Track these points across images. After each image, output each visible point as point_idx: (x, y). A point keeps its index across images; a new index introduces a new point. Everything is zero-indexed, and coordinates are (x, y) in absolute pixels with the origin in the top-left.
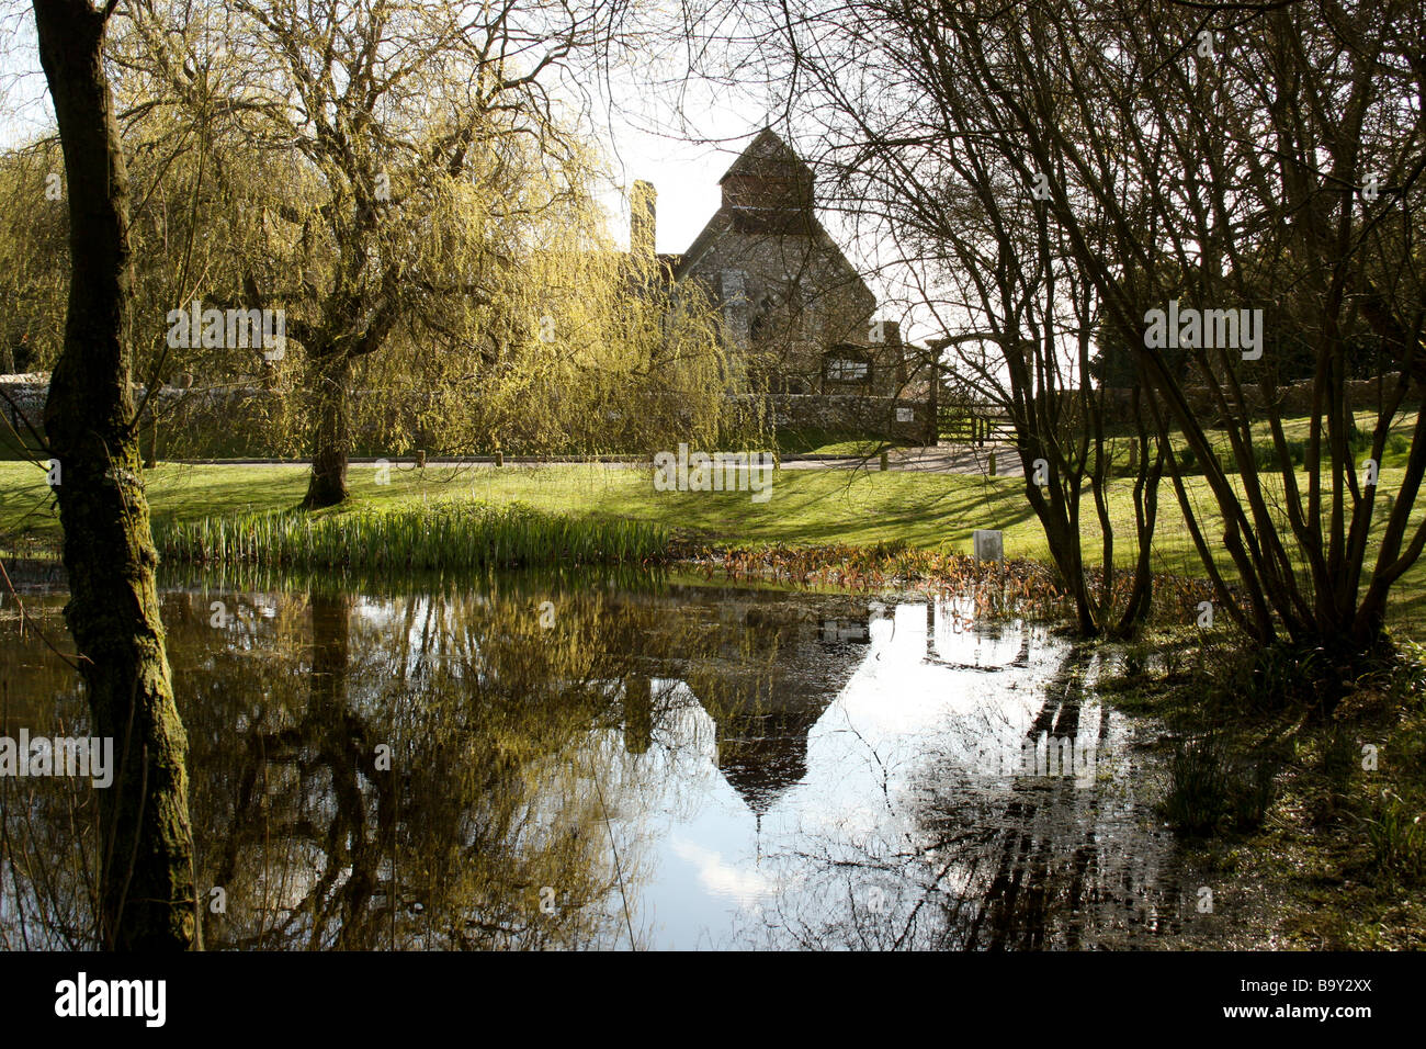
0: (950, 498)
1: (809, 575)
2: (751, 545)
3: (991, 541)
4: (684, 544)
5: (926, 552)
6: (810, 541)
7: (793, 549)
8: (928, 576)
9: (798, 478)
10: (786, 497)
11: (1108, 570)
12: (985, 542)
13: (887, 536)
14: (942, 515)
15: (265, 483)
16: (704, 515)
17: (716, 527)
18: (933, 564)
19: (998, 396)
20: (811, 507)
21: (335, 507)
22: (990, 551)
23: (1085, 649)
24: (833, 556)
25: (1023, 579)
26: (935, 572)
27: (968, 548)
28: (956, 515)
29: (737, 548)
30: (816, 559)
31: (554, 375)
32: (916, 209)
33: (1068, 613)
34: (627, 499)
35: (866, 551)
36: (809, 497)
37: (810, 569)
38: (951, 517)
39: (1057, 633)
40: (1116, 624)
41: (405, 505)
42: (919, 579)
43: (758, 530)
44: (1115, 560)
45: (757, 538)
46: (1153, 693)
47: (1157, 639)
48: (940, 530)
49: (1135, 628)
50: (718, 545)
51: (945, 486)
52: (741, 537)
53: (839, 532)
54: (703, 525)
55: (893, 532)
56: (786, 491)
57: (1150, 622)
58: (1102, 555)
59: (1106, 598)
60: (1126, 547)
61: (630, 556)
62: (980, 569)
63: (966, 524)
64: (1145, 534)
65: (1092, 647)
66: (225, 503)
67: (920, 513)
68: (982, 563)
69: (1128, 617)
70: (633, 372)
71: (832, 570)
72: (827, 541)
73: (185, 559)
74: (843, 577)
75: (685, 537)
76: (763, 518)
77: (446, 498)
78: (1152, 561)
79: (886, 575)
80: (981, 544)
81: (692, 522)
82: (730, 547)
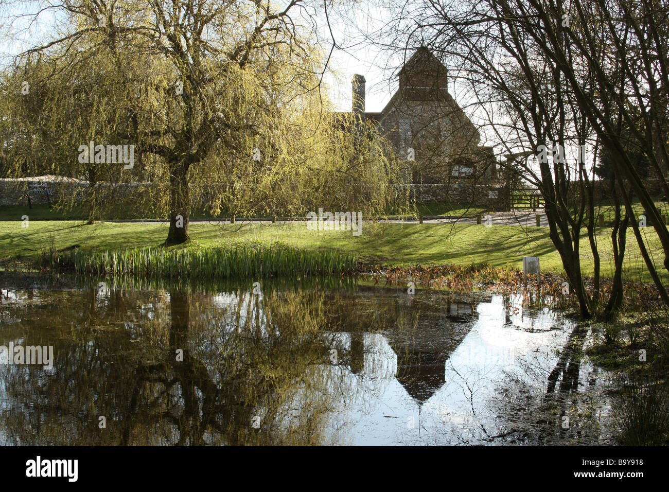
0: (513, 239)
1: (432, 281)
2: (402, 265)
3: (533, 263)
4: (366, 264)
5: (498, 269)
6: (435, 262)
7: (425, 267)
8: (498, 282)
9: (431, 228)
10: (425, 238)
11: (597, 279)
12: (529, 263)
13: (478, 259)
14: (509, 248)
15: (144, 232)
16: (380, 248)
17: (386, 255)
18: (501, 276)
19: (534, 180)
20: (438, 244)
21: (181, 245)
22: (533, 268)
23: (583, 326)
24: (445, 271)
25: (551, 285)
26: (502, 280)
27: (521, 266)
28: (517, 248)
29: (395, 267)
30: (437, 272)
31: (294, 173)
32: (487, 75)
33: (574, 305)
34: (339, 239)
35: (464, 268)
36: (436, 238)
37: (433, 278)
38: (514, 249)
39: (568, 316)
40: (602, 311)
41: (217, 243)
42: (493, 284)
43: (408, 257)
44: (601, 274)
45: (405, 261)
46: (621, 356)
47: (625, 320)
48: (507, 257)
49: (613, 314)
50: (385, 264)
51: (512, 233)
52: (397, 260)
53: (452, 258)
54: (378, 254)
55: (482, 257)
56: (424, 235)
57: (622, 310)
58: (593, 270)
59: (596, 295)
60: (607, 266)
61: (335, 271)
62: (527, 279)
63: (522, 253)
64: (619, 259)
65: (587, 325)
66: (125, 242)
67: (498, 247)
68: (529, 275)
69: (609, 307)
70: (339, 171)
71: (445, 278)
72: (445, 262)
73: (95, 273)
74: (450, 283)
75: (368, 260)
76: (411, 250)
77: (240, 239)
78: (623, 275)
79: (474, 282)
80: (527, 265)
81: (373, 252)
82: (391, 266)
